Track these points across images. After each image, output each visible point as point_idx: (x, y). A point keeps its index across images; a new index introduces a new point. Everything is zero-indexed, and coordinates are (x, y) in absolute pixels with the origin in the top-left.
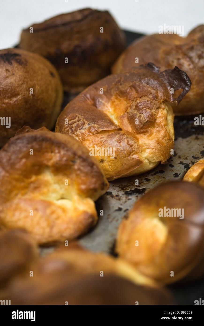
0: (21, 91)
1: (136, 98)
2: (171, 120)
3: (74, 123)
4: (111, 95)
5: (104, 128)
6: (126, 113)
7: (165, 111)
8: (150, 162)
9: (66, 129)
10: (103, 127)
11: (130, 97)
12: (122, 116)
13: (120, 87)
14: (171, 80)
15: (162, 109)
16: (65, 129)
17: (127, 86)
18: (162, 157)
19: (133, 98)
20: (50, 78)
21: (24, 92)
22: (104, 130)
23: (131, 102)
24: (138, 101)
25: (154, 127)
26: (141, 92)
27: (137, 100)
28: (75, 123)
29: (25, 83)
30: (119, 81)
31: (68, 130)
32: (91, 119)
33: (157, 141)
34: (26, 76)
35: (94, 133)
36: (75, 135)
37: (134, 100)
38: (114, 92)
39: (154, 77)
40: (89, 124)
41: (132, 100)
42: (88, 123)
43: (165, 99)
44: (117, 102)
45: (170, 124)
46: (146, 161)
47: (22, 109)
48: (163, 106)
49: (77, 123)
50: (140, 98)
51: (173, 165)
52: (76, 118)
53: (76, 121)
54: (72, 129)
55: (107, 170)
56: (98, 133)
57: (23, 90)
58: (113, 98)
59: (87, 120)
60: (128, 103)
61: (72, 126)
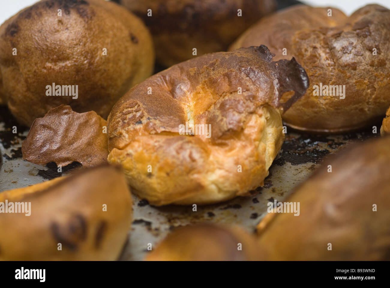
0: (72, 54)
1: (226, 93)
2: (273, 134)
3: (129, 113)
4: (198, 83)
5: (168, 128)
6: (207, 112)
7: (263, 120)
8: (220, 190)
9: (117, 119)
10: (167, 126)
11: (218, 90)
12: (201, 116)
13: (212, 73)
14: (283, 75)
15: (257, 116)
16: (115, 120)
17: (221, 74)
18: (238, 185)
19: (222, 93)
20: (129, 44)
21: (76, 57)
22: (167, 130)
23: (218, 98)
24: (226, 98)
25: (239, 139)
26: (235, 86)
27: (225, 96)
28: (131, 114)
29: (81, 44)
30: (213, 65)
31: (119, 121)
32: (154, 112)
33: (235, 160)
34: (86, 34)
35: (152, 133)
36: (125, 130)
37: (223, 96)
38: (202, 79)
39: (260, 66)
40: (149, 119)
41: (220, 94)
42: (147, 117)
43: (267, 102)
44: (202, 94)
45: (270, 139)
46: (213, 187)
47: (69, 80)
48: (260, 111)
49: (134, 113)
50: (231, 93)
51: (259, 200)
52: (135, 107)
53: (133, 110)
54: (125, 121)
55: (154, 190)
56: (157, 134)
57: (75, 53)
58: (199, 87)
59: (148, 112)
60: (214, 98)
61: (125, 116)
